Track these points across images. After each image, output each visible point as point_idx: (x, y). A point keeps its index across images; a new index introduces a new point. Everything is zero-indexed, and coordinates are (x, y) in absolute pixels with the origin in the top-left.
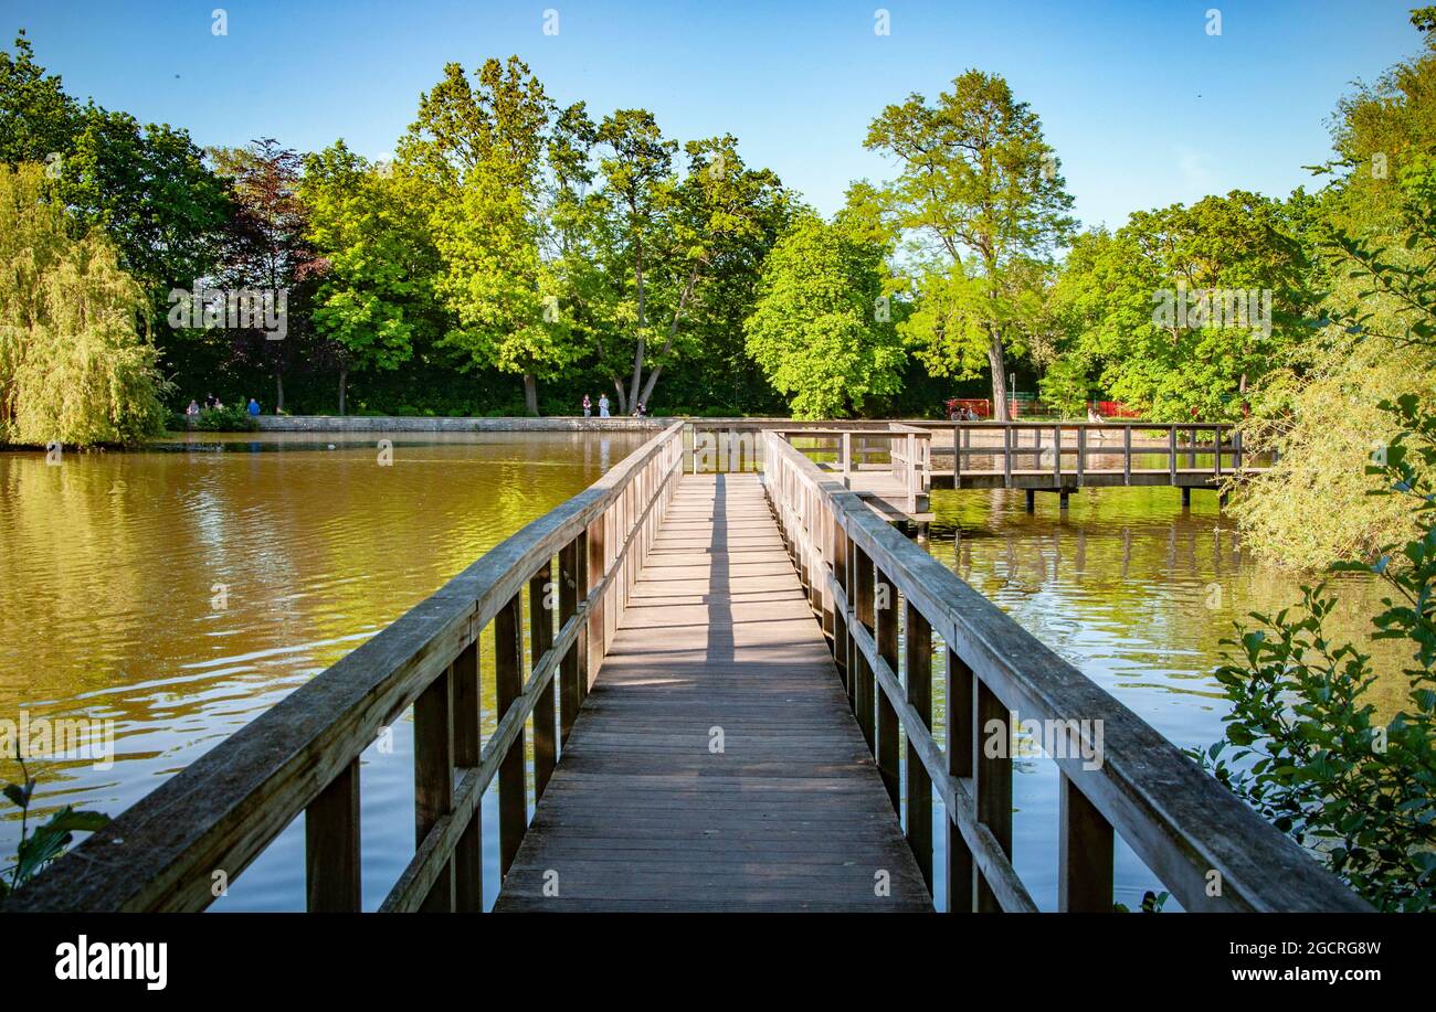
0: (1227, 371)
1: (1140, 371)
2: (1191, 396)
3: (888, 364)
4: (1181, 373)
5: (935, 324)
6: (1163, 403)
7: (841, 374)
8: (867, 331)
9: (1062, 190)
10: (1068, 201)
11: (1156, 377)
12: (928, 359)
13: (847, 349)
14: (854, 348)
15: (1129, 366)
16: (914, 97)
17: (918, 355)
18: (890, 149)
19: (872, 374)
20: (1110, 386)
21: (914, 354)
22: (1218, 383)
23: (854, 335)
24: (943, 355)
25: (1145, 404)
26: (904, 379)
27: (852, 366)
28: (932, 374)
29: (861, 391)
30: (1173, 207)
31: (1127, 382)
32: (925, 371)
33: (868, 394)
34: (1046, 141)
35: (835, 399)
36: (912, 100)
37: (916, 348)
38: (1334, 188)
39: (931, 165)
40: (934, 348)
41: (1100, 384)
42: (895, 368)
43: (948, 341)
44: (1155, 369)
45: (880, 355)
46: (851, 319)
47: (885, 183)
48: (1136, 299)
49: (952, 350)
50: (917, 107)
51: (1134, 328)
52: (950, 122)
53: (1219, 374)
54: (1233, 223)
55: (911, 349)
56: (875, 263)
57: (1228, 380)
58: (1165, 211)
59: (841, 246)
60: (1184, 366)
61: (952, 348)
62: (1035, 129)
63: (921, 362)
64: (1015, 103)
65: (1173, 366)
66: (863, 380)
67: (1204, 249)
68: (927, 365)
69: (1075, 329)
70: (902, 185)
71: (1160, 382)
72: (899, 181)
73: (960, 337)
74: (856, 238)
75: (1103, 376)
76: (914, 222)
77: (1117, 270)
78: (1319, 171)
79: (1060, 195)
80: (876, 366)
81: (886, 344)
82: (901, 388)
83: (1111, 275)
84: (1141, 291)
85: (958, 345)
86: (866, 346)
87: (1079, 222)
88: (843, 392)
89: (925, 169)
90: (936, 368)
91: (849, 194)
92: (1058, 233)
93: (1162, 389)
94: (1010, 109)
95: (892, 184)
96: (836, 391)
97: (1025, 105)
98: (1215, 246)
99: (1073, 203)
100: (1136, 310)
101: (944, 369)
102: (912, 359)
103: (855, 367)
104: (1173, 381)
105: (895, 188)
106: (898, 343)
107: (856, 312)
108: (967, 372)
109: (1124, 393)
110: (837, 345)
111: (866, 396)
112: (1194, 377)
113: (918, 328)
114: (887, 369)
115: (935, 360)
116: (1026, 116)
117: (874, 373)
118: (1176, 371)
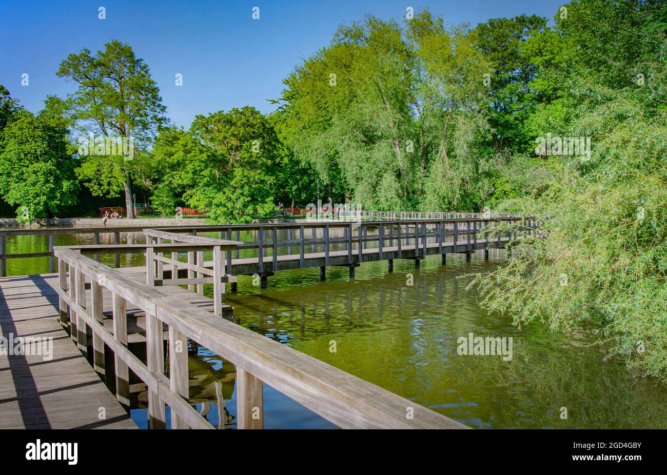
0: (245, 193)
1: (203, 193)
2: (229, 205)
3: (70, 189)
4: (224, 193)
5: (95, 169)
6: (216, 208)
7: (44, 194)
8: (58, 172)
9: (160, 103)
10: (164, 109)
11: (212, 195)
12: (92, 187)
13: (47, 181)
14: (52, 181)
15: (197, 190)
16: (85, 50)
17: (86, 184)
18: (71, 77)
19: (61, 194)
20: (188, 200)
21: (85, 184)
22: (242, 198)
23: (51, 174)
24: (100, 185)
25: (207, 209)
26: (79, 197)
27: (50, 190)
28: (94, 194)
29: (56, 203)
30: (219, 112)
31: (197, 198)
32: (90, 193)
33: (60, 205)
34: (152, 78)
35: (41, 208)
36: (84, 52)
37: (86, 181)
38: (280, 110)
39: (94, 87)
40: (95, 181)
41: (183, 199)
42: (74, 192)
43: (103, 177)
44: (210, 191)
45: (66, 185)
46: (49, 165)
47: (68, 95)
48: (203, 157)
49: (105, 182)
50: (87, 56)
51: (202, 171)
52: (104, 65)
53: (242, 194)
54: (248, 121)
55: (81, 182)
56: (62, 137)
57: (247, 197)
58: (216, 114)
59: (43, 128)
60: (225, 190)
61: (105, 181)
62: (146, 72)
63: (88, 188)
64: (136, 59)
65: (219, 190)
66: (56, 197)
67: (236, 133)
68: (91, 190)
69: (161, 173)
70: (77, 96)
71: (213, 198)
72: (76, 94)
73: (110, 175)
74: (52, 123)
75: (184, 195)
76: (83, 116)
77: (193, 143)
78: (274, 102)
79: (159, 106)
80: (64, 190)
81: (68, 179)
82: (77, 202)
83: (190, 145)
84: (205, 153)
85: (108, 179)
86: (58, 180)
87: (169, 119)
88: (46, 204)
89: (90, 88)
90: (96, 191)
91: (47, 102)
92: (158, 124)
93: (215, 201)
94: (134, 61)
95: (72, 95)
96: (42, 204)
97: (141, 60)
98: (241, 131)
99: (166, 110)
100: (202, 162)
101: (100, 192)
102: (83, 187)
103: (52, 191)
104: (220, 197)
105: (74, 98)
106: (76, 178)
107: (52, 162)
108: (112, 193)
109: (197, 203)
110: (42, 179)
111: (58, 206)
112: (231, 196)
113: (86, 171)
114: (70, 192)
115: (96, 187)
116: (142, 65)
117: (63, 194)
118: (221, 193)
